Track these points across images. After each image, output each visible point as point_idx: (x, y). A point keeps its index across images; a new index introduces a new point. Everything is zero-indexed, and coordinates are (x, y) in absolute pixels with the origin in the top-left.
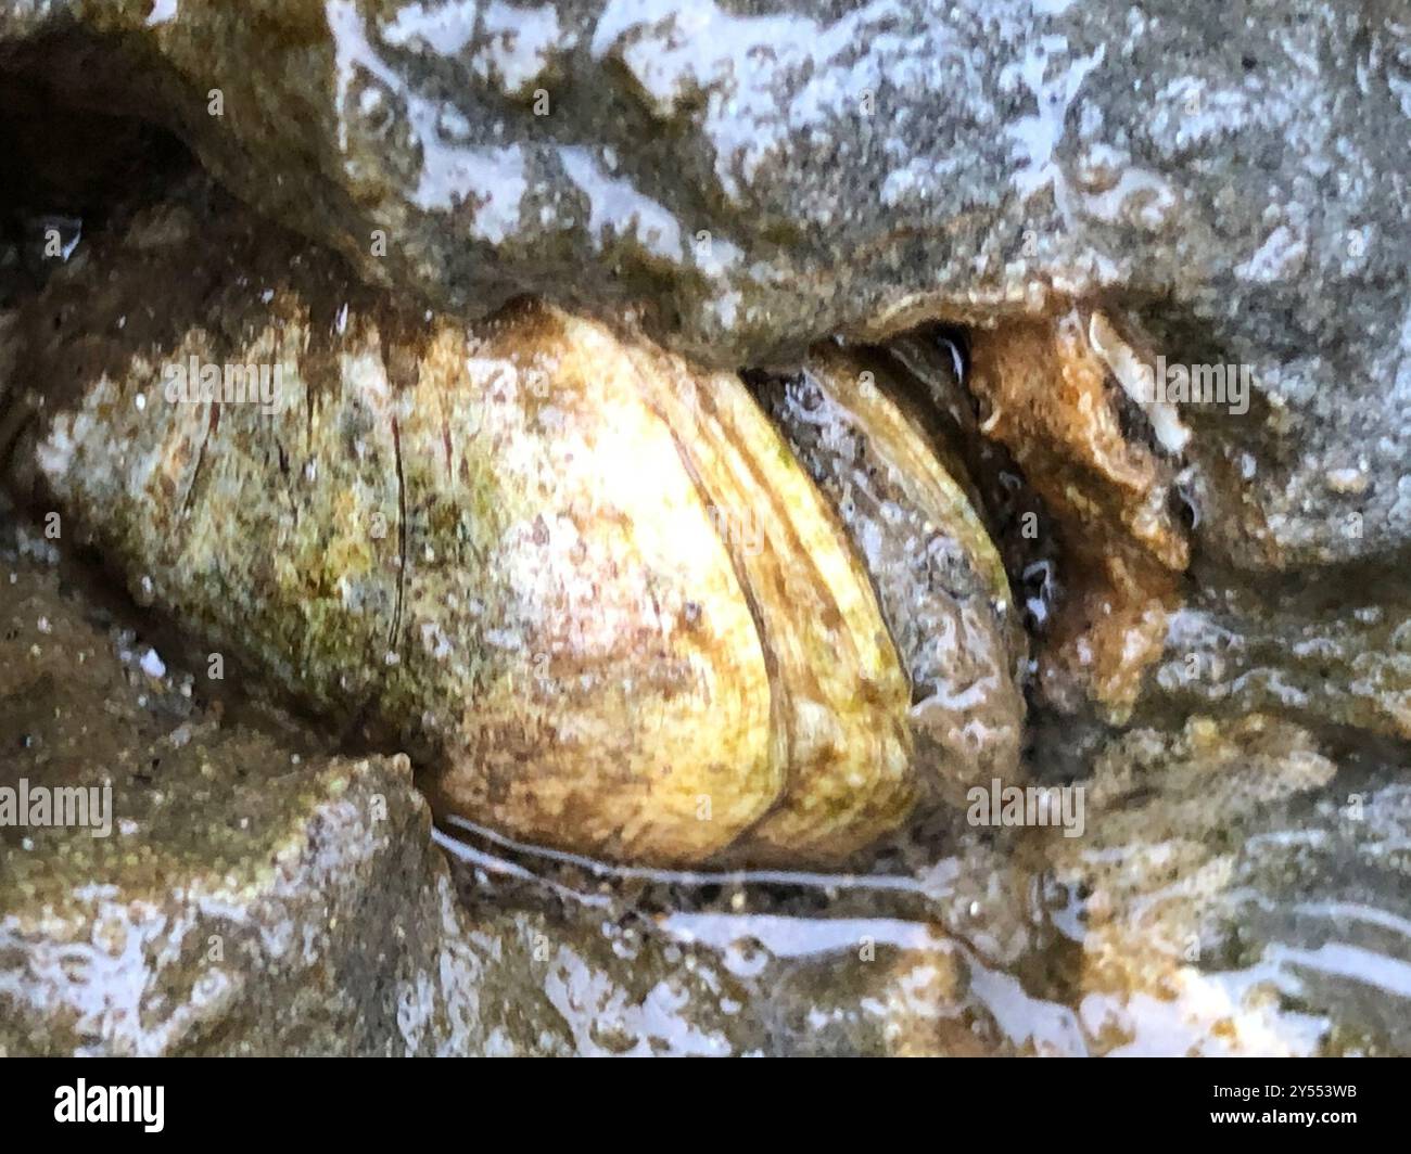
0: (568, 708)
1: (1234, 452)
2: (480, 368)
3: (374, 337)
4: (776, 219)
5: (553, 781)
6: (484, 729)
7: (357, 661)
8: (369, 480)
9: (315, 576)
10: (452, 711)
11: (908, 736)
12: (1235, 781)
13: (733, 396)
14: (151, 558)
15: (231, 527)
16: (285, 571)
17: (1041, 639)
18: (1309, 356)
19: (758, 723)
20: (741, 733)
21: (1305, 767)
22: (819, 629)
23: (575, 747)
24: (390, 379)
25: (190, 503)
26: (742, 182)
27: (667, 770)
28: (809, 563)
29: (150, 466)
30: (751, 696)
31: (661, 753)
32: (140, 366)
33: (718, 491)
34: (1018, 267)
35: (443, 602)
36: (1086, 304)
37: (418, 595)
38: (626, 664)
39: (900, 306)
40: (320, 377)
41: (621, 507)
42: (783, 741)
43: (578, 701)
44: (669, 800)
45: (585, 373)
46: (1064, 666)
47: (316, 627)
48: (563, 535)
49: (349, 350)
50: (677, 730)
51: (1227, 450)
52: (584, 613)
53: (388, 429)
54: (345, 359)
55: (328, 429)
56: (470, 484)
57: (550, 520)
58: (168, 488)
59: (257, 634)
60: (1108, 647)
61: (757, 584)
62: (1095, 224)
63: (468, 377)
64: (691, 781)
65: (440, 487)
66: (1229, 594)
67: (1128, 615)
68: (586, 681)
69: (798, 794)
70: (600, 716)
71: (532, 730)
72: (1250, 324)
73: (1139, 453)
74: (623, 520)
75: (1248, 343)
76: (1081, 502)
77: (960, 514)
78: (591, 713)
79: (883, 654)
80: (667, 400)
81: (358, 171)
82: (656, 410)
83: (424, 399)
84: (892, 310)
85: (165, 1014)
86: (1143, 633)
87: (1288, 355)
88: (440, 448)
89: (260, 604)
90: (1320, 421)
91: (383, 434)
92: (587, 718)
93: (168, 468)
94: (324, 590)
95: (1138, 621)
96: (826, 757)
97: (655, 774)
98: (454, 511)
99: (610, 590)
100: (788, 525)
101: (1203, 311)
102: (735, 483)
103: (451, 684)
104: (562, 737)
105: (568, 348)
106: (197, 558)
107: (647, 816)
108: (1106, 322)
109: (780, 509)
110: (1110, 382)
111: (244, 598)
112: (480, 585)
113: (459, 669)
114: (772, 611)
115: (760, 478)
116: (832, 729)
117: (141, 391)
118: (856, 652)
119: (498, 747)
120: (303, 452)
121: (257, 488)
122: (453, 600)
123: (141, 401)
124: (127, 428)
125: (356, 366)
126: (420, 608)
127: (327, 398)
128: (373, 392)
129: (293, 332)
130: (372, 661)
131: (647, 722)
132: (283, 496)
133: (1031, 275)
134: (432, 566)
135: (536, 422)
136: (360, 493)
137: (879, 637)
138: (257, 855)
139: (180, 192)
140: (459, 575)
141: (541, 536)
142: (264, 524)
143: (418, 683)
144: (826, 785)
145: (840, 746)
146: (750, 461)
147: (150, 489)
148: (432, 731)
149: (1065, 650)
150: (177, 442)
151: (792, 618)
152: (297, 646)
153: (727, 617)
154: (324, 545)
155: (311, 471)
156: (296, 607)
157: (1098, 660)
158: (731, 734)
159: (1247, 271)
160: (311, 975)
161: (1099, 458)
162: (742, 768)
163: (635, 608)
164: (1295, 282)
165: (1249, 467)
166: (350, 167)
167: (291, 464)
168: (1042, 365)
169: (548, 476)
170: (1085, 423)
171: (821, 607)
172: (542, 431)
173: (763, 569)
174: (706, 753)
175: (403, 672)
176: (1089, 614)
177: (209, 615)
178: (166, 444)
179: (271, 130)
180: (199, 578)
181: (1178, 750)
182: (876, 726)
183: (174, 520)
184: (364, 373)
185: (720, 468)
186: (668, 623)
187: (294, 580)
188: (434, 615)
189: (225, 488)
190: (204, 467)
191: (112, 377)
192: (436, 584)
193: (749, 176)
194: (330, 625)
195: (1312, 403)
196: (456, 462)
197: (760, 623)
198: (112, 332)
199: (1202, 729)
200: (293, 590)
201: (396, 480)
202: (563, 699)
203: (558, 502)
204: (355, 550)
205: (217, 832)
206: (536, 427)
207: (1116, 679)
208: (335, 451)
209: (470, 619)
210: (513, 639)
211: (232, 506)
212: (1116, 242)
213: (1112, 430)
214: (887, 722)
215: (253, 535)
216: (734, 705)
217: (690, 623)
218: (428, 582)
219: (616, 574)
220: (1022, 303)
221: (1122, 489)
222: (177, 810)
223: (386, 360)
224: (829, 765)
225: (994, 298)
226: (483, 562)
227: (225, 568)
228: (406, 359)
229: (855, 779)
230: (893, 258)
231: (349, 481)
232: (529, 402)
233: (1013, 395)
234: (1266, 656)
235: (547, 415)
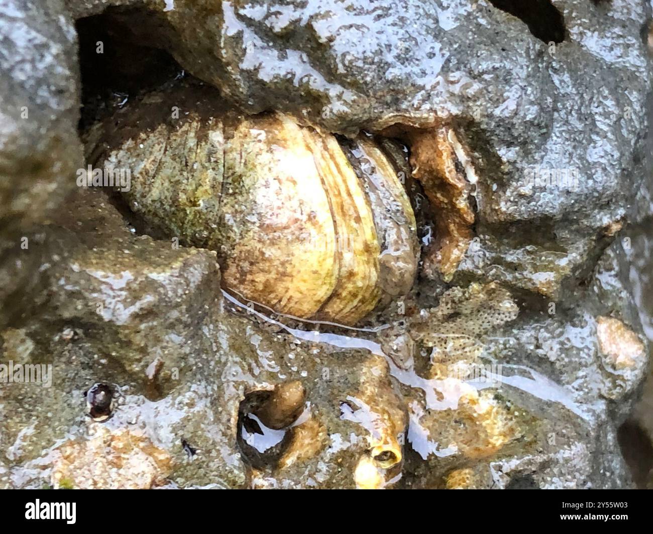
0: (269, 245)
1: (491, 183)
2: (254, 132)
3: (221, 125)
4: (353, 79)
5: (261, 274)
6: (241, 252)
7: (202, 228)
8: (213, 169)
9: (192, 199)
10: (231, 246)
11: (378, 267)
12: (486, 315)
13: (333, 144)
14: (138, 196)
15: (166, 184)
16: (183, 197)
17: (425, 253)
18: (516, 146)
19: (330, 256)
20: (324, 260)
21: (508, 305)
22: (353, 223)
23: (269, 260)
24: (225, 138)
25: (154, 177)
26: (344, 65)
27: (299, 272)
28: (352, 200)
29: (142, 166)
30: (329, 246)
31: (297, 265)
32: (143, 136)
33: (325, 175)
34: (427, 106)
35: (233, 207)
36: (447, 125)
37: (225, 204)
38: (289, 231)
39: (388, 116)
40: (202, 137)
41: (295, 179)
42: (337, 267)
43: (273, 243)
44: (299, 285)
45: (288, 137)
46: (432, 261)
47: (190, 217)
48: (274, 185)
49: (212, 130)
50: (304, 257)
51: (489, 182)
52: (279, 211)
53: (222, 153)
54: (210, 132)
55: (202, 153)
56: (247, 168)
57: (271, 181)
58: (147, 173)
59: (170, 220)
60: (447, 254)
61: (335, 208)
62: (452, 94)
63: (250, 134)
64: (306, 277)
65: (237, 169)
66: (487, 237)
67: (454, 244)
68: (277, 234)
69: (340, 291)
70: (279, 248)
71: (257, 253)
72: (497, 132)
73: (461, 177)
74: (294, 182)
75: (496, 139)
76: (442, 199)
77: (402, 196)
78: (276, 247)
79: (373, 234)
80: (312, 146)
81: (225, 54)
82: (309, 148)
83: (235, 143)
84: (386, 117)
85: (133, 303)
86: (458, 250)
87: (509, 145)
88: (238, 157)
89: (173, 209)
90: (518, 169)
91: (220, 154)
92: (275, 249)
93: (148, 167)
94: (194, 204)
95: (457, 246)
96: (351, 274)
97: (294, 274)
98: (240, 176)
99: (288, 204)
100: (347, 186)
101: (483, 126)
102: (331, 173)
103: (232, 235)
104: (267, 256)
105: (283, 128)
106: (154, 194)
107: (290, 293)
108: (454, 133)
109: (345, 181)
110: (453, 153)
111: (167, 207)
112: (246, 201)
113: (235, 229)
114: (338, 218)
115: (340, 172)
116: (354, 263)
117: (142, 143)
118: (364, 233)
119: (245, 260)
120: (193, 160)
121: (177, 172)
122: (236, 206)
123: (142, 146)
124: (136, 154)
125: (214, 134)
126: (224, 209)
127: (203, 143)
128: (218, 142)
129: (195, 124)
130: (206, 229)
131: (294, 252)
132: (185, 174)
133: (431, 110)
134: (231, 195)
135: (270, 149)
136: (210, 173)
137: (372, 228)
138: (166, 265)
139: (162, 88)
140: (239, 198)
141: (267, 186)
142: (178, 182)
143: (222, 235)
144: (350, 286)
145: (356, 270)
146: (337, 165)
147: (141, 173)
148: (224, 252)
149: (432, 257)
150: (152, 158)
151: (345, 221)
152: (183, 223)
153: (324, 217)
154: (197, 189)
155: (195, 167)
156: (185, 210)
157: (443, 259)
158: (321, 259)
159: (497, 112)
160: (178, 305)
161: (447, 175)
162: (323, 273)
163: (295, 211)
164: (512, 118)
165: (495, 187)
166: (223, 51)
167: (189, 164)
168: (432, 148)
169: (272, 165)
170: (443, 164)
171: (355, 215)
172: (271, 152)
173: (337, 203)
174: (312, 265)
175: (217, 231)
176: (442, 245)
177: (155, 214)
178: (148, 159)
179: (199, 43)
180: (153, 201)
181: (467, 295)
182: (368, 262)
183: (148, 182)
184: (216, 136)
185: (327, 169)
186: (304, 218)
187: (185, 201)
188: (230, 211)
189: (166, 172)
190: (160, 165)
191: (133, 139)
192: (232, 200)
193: (347, 63)
194: (195, 215)
195: (515, 162)
196: (243, 161)
197: (335, 222)
198: (135, 126)
199: (475, 286)
200: (185, 204)
201: (222, 169)
202: (268, 242)
203: (274, 175)
204: (206, 191)
205: (154, 258)
206: (271, 151)
207: (448, 264)
208: (204, 160)
209: (241, 212)
210: (254, 219)
211: (168, 178)
212: (458, 101)
213: (452, 167)
214: (372, 261)
215: (173, 186)
216: (323, 249)
217: (311, 218)
218: (229, 200)
219: (290, 200)
220: (427, 118)
221: (454, 187)
222: (142, 252)
223: (224, 132)
224: (352, 278)
225: (418, 116)
226: (248, 193)
227: (163, 198)
228: (230, 131)
229: (360, 284)
230: (388, 98)
231: (207, 168)
232: (269, 143)
233: (423, 158)
234: (498, 261)
235: (274, 147)
